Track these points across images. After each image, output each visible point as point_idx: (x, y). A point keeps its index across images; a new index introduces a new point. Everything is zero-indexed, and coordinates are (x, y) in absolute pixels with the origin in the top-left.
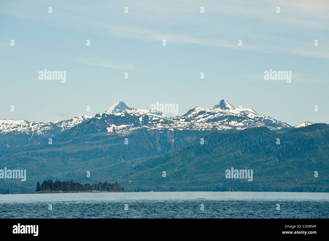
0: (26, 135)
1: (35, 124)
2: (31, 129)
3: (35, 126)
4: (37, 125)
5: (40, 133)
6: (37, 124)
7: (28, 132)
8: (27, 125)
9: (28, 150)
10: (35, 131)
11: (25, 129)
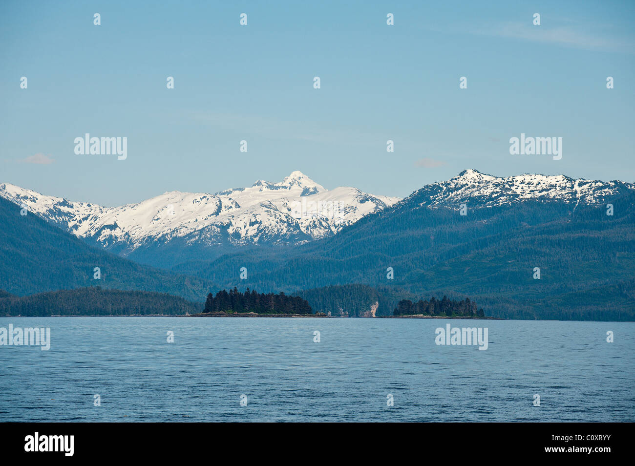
0: (564, 204)
1: (585, 184)
2: (576, 192)
3: (584, 187)
4: (588, 185)
5: (591, 201)
6: (588, 183)
7: (568, 200)
8: (569, 185)
10: (583, 197)
11: (564, 192)
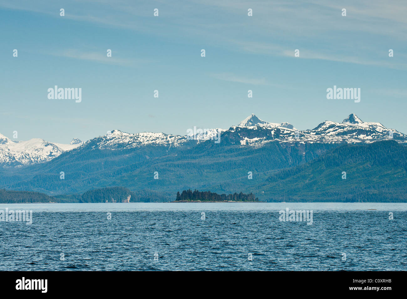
0: (164, 147)
1: (173, 137)
2: (169, 141)
3: (172, 138)
4: (174, 137)
5: (177, 145)
6: (174, 136)
7: (166, 144)
8: (165, 137)
9: (166, 162)
10: (173, 143)
11: (163, 141)
